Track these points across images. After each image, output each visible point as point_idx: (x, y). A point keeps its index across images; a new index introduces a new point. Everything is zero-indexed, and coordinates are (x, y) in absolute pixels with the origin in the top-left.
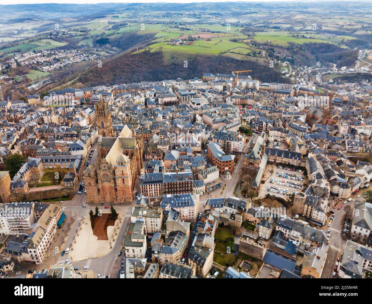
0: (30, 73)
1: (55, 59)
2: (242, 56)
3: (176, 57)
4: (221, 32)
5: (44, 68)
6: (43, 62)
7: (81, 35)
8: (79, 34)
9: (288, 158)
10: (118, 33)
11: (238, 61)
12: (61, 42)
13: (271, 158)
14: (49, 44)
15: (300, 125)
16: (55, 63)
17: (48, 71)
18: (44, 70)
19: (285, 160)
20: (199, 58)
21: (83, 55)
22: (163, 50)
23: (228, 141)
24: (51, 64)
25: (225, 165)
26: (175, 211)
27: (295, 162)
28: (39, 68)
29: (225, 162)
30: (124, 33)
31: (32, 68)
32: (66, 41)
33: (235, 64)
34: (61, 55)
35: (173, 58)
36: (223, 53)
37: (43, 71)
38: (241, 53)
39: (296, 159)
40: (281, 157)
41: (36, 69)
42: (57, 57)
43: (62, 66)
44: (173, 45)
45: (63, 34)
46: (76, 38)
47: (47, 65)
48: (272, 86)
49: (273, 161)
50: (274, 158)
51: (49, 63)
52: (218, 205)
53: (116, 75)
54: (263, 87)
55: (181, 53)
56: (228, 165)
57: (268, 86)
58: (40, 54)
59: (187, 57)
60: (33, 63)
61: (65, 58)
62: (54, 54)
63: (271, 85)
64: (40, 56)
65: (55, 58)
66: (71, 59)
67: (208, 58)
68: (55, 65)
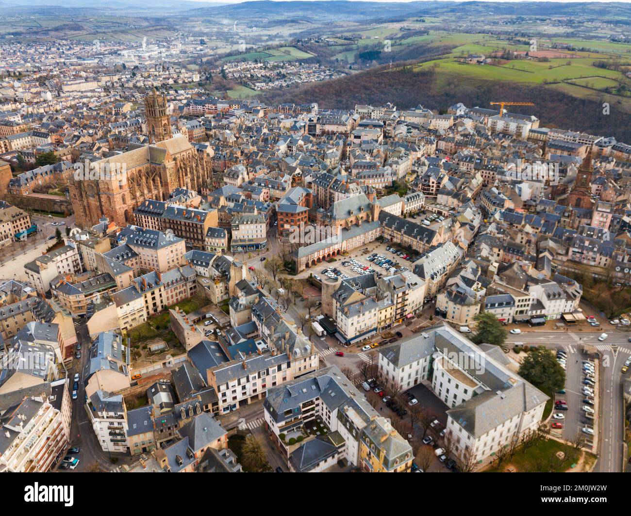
0: (235, 90)
1: (278, 74)
2: (587, 92)
3: (456, 83)
4: (589, 51)
5: (257, 84)
6: (260, 76)
7: (342, 45)
8: (341, 43)
9: (410, 235)
10: (400, 44)
11: (573, 99)
12: (306, 52)
13: (386, 231)
14: (288, 53)
15: (499, 193)
16: (277, 79)
17: (261, 89)
18: (256, 88)
19: (407, 239)
20: (497, 87)
21: (325, 73)
22: (437, 70)
23: (332, 191)
24: (270, 81)
25: (285, 220)
26: (131, 250)
27: (421, 246)
28: (250, 84)
29: (284, 215)
30: (409, 46)
31: (241, 83)
32: (315, 52)
33: (567, 104)
34: (293, 69)
35: (449, 84)
36: (550, 83)
37: (253, 89)
38: (590, 86)
39: (423, 241)
40: (400, 231)
41: (245, 85)
42: (283, 71)
43: (284, 84)
44: (464, 63)
45: (316, 42)
46: (333, 48)
47: (264, 81)
48: (552, 134)
49: (389, 237)
50: (390, 233)
51: (268, 79)
52: (202, 263)
53: (341, 102)
54: (536, 134)
55: (468, 76)
56: (289, 221)
57: (546, 134)
58: (262, 65)
59: (477, 85)
60: (245, 77)
61: (294, 74)
62: (282, 67)
63: (551, 132)
64: (261, 68)
65: (280, 72)
66: (303, 77)
67: (514, 89)
68: (277, 83)
